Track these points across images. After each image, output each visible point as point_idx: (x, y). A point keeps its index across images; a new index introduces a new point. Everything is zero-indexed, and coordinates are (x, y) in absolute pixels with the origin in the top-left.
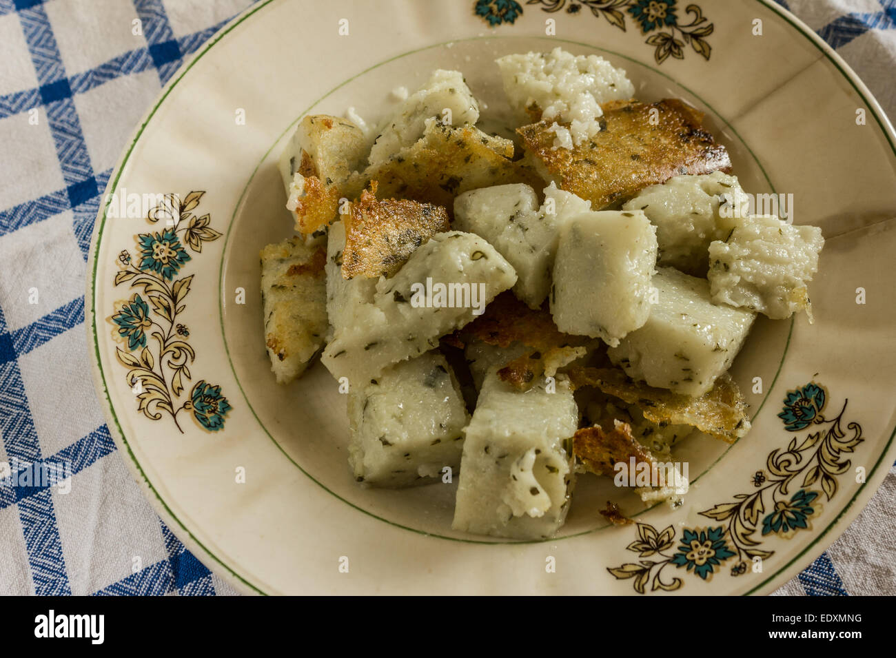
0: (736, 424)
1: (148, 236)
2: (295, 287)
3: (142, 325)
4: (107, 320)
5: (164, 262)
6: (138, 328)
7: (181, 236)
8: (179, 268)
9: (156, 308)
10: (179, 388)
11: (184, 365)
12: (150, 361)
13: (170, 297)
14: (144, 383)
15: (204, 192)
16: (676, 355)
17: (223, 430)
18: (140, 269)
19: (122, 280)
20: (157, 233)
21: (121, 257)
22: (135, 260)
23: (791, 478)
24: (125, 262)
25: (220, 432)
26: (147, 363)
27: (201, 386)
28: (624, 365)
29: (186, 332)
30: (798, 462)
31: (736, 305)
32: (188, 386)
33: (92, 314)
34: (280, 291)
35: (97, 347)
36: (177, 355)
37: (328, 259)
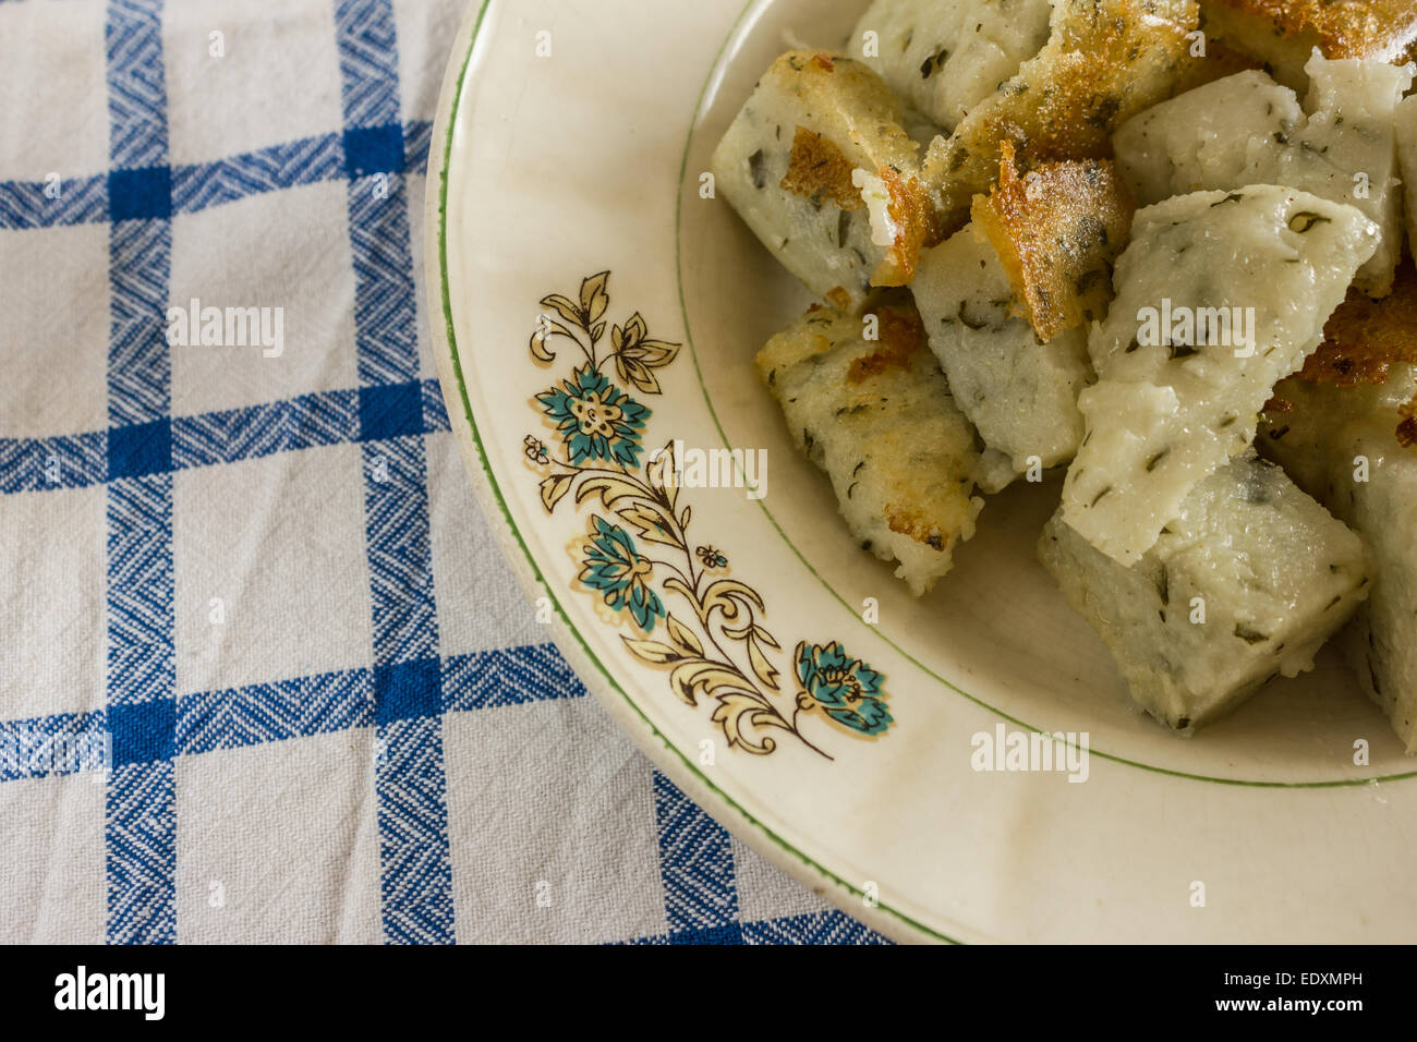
1: (553, 394)
2: (885, 400)
3: (637, 574)
4: (573, 587)
5: (608, 433)
6: (632, 583)
7: (609, 371)
8: (640, 437)
9: (642, 530)
10: (770, 674)
11: (751, 625)
12: (692, 641)
13: (653, 500)
14: (708, 688)
15: (608, 273)
17: (895, 726)
18: (572, 463)
19: (554, 498)
20: (565, 381)
21: (530, 451)
22: (556, 449)
24: (541, 459)
25: (891, 730)
26: (688, 646)
27: (804, 654)
29: (719, 558)
32: (783, 661)
33: (541, 586)
34: (861, 417)
35: (587, 649)
36: (729, 610)
37: (932, 326)
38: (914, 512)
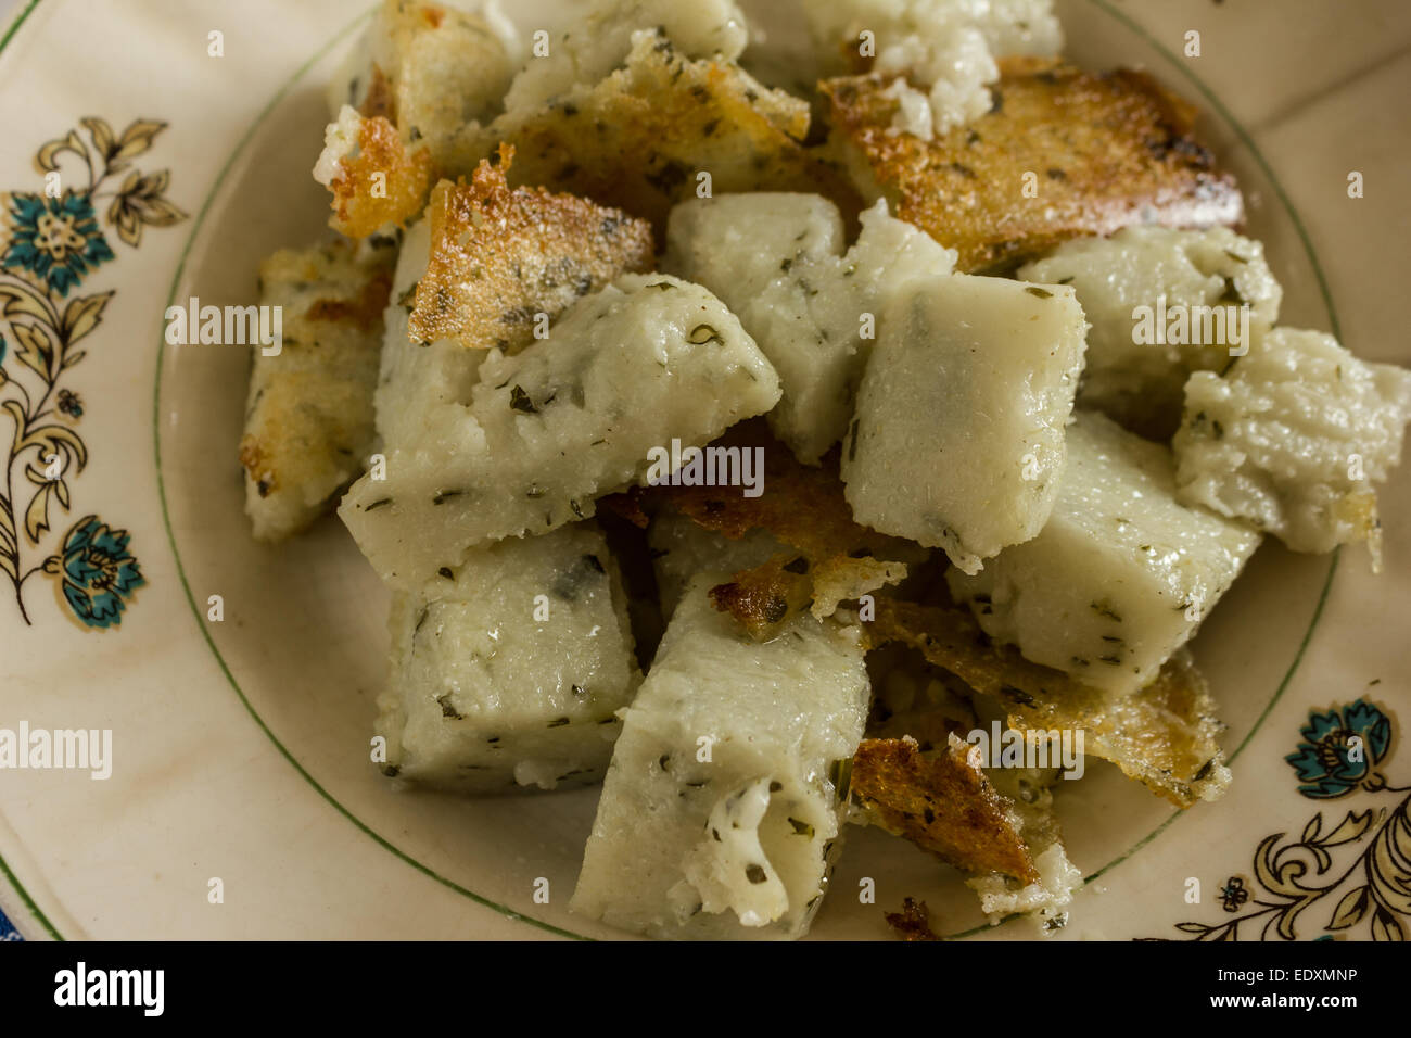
0: (1198, 767)
1: (31, 199)
2: (316, 345)
5: (57, 256)
8: (87, 274)
9: (22, 349)
10: (39, 526)
11: (59, 478)
13: (55, 330)
15: (166, 125)
16: (1093, 606)
17: (118, 629)
20: (52, 194)
23: (1304, 903)
25: (111, 632)
27: (89, 526)
28: (978, 608)
29: (77, 408)
30: (1321, 871)
31: (1229, 512)
32: (62, 523)
36: (47, 454)
37: (394, 296)
38: (266, 451)
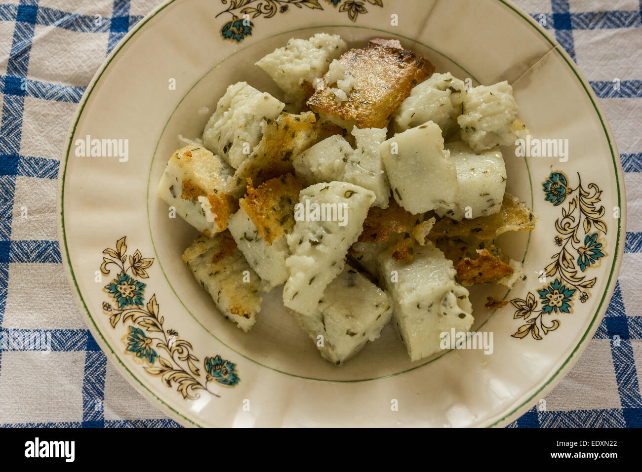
0: (529, 217)
1: (111, 285)
2: (225, 268)
3: (147, 344)
4: (125, 353)
5: (132, 295)
6: (145, 348)
7: (130, 273)
8: (143, 295)
9: (147, 328)
10: (196, 371)
11: (188, 355)
12: (168, 364)
13: (150, 316)
14: (175, 379)
15: (125, 237)
16: (481, 195)
17: (241, 381)
18: (120, 309)
19: (115, 322)
20: (115, 280)
21: (105, 307)
22: (114, 305)
23: (576, 231)
24: (109, 310)
25: (240, 383)
26: (167, 366)
27: (208, 361)
28: (450, 215)
29: (175, 333)
30: (574, 221)
31: (489, 148)
32: (201, 365)
33: (114, 355)
34: (218, 276)
35: (132, 374)
36: (180, 351)
37: (237, 241)
38: (238, 306)
